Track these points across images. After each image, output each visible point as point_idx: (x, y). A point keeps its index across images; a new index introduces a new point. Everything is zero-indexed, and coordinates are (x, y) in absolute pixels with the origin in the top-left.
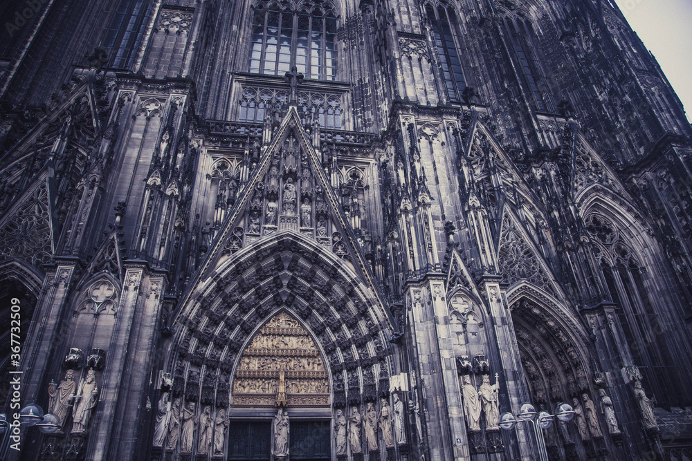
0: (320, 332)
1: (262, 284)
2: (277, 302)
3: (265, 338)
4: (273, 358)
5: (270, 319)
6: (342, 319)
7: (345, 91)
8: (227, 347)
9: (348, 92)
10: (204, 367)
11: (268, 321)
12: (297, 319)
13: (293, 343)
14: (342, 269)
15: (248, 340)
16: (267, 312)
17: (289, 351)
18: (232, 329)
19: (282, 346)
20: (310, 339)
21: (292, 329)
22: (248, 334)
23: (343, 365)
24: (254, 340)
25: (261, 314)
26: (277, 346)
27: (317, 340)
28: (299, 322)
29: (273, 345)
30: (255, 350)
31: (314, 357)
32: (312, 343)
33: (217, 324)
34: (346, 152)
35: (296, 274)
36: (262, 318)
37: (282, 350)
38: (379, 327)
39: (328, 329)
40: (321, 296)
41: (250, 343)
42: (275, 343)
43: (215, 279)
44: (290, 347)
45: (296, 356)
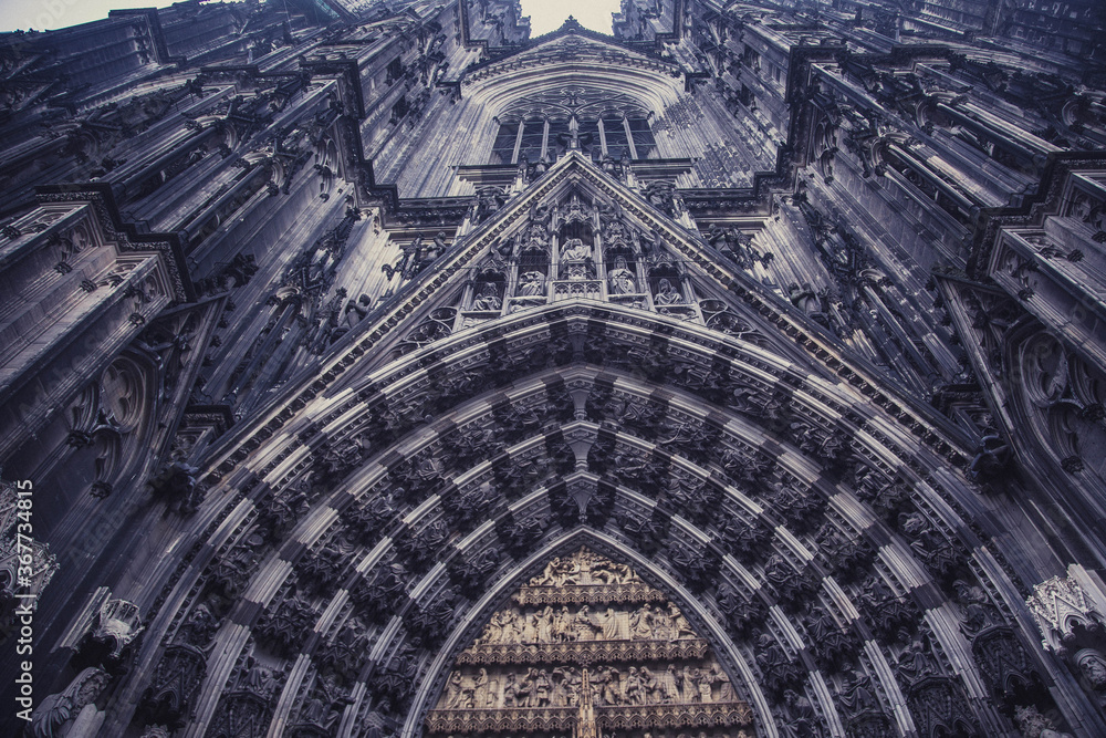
0: (703, 578)
1: (510, 450)
2: (562, 512)
3: (529, 618)
4: (556, 670)
5: (542, 563)
6: (770, 512)
7: (681, 172)
8: (395, 622)
9: (689, 172)
10: (303, 660)
11: (537, 569)
12: (627, 559)
13: (620, 625)
14: (742, 357)
15: (471, 616)
16: (531, 540)
17: (608, 648)
18: (418, 568)
19: (585, 635)
20: (675, 611)
21: (614, 587)
22: (472, 595)
23: (807, 659)
24: (494, 621)
25: (516, 543)
26: (569, 633)
27: (699, 608)
28: (635, 564)
29: (554, 634)
30: (497, 648)
31: (694, 662)
32: (681, 622)
33: (368, 542)
34: (704, 209)
35: (610, 426)
36: (518, 555)
37: (587, 644)
38: (911, 473)
39: (729, 559)
40: (692, 466)
41: (478, 628)
42: (561, 627)
43: (363, 396)
44: (609, 635)
45: (633, 662)
